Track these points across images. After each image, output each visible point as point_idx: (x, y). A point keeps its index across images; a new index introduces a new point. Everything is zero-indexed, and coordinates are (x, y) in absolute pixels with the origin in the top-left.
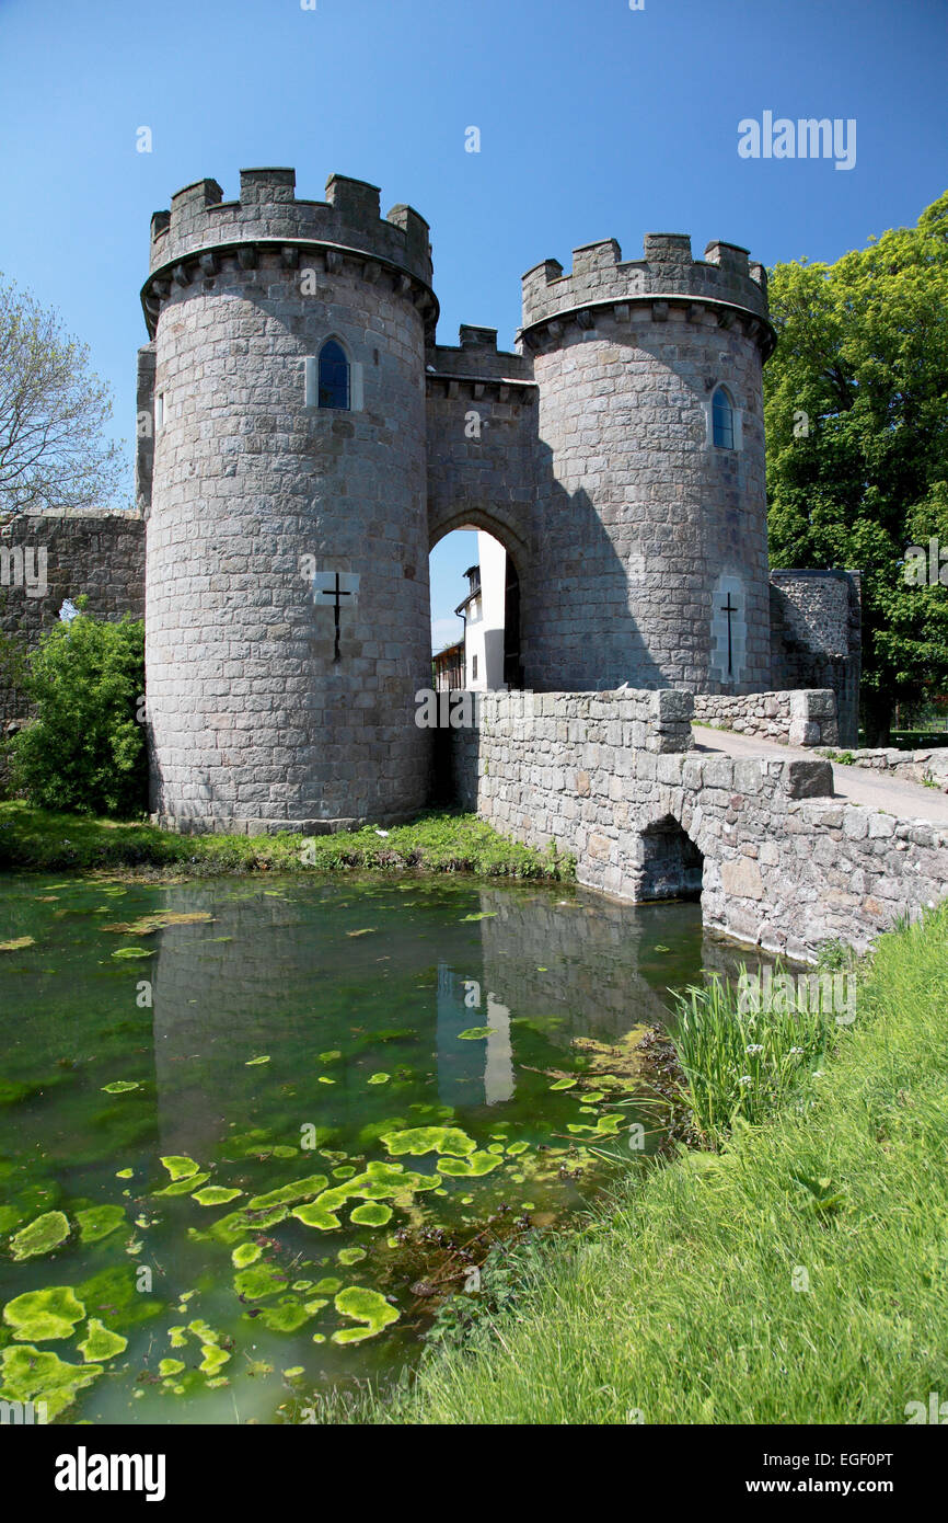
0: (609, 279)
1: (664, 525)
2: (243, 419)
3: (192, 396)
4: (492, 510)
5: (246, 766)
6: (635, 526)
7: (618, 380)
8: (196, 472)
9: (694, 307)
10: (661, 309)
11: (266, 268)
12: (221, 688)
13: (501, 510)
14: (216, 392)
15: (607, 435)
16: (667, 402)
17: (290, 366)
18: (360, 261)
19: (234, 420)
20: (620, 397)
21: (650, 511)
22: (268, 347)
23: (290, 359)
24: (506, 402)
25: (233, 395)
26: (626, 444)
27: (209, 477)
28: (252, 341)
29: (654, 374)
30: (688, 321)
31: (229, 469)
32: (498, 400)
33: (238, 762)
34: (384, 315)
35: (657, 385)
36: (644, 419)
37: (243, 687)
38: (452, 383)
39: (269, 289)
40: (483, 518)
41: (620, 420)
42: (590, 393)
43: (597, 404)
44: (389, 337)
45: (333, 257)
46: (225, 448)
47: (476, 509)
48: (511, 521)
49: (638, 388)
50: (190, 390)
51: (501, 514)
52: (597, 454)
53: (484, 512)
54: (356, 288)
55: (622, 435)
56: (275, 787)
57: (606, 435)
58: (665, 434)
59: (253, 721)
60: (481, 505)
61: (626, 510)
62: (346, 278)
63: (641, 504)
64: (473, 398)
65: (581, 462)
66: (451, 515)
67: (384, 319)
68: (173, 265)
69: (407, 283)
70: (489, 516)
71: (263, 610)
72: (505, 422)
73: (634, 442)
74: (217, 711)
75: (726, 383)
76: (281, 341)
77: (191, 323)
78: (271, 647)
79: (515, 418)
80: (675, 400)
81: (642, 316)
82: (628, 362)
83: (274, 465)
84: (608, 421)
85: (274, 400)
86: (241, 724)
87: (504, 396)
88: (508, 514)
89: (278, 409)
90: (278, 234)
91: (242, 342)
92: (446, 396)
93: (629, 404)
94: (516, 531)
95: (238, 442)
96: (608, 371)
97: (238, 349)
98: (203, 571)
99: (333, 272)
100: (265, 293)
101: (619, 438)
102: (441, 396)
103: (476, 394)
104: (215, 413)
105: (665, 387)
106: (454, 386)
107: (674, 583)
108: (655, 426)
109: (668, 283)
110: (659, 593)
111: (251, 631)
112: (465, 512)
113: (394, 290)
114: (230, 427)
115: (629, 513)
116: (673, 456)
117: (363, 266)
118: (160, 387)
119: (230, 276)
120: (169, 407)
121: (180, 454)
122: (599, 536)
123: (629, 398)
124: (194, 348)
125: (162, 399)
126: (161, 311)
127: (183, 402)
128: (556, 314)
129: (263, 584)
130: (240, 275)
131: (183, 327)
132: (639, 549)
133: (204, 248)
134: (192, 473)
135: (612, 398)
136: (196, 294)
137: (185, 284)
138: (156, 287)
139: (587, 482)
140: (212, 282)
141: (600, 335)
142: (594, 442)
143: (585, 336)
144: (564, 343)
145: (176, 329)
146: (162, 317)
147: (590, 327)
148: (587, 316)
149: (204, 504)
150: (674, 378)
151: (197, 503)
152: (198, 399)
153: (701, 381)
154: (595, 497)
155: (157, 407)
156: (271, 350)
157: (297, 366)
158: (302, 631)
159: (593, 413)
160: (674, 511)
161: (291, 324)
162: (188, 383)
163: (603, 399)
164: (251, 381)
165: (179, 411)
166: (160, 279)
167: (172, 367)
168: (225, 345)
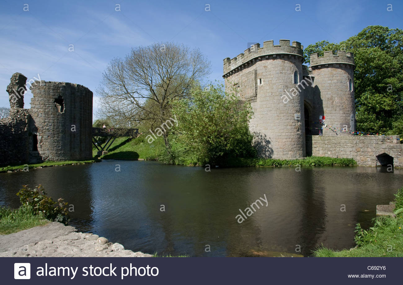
1: (342, 105)
2: (282, 86)
3: (271, 81)
5: (284, 149)
6: (337, 105)
8: (273, 95)
9: (347, 65)
10: (342, 65)
11: (285, 59)
12: (280, 134)
13: (308, 101)
14: (276, 80)
15: (331, 88)
16: (342, 82)
20: (334, 81)
21: (340, 102)
25: (280, 81)
26: (335, 90)
27: (276, 96)
28: (283, 71)
31: (280, 95)
33: (283, 148)
35: (340, 79)
36: (338, 85)
37: (284, 134)
39: (286, 62)
41: (334, 85)
42: (328, 80)
43: (329, 82)
45: (296, 57)
46: (279, 91)
50: (270, 79)
52: (329, 91)
55: (334, 88)
56: (290, 152)
58: (342, 88)
59: (286, 141)
61: (335, 102)
63: (338, 101)
68: (267, 55)
71: (287, 120)
73: (337, 89)
74: (279, 139)
75: (351, 78)
76: (288, 71)
77: (269, 67)
78: (289, 127)
81: (338, 66)
84: (332, 85)
85: (288, 82)
86: (284, 141)
89: (288, 84)
90: (288, 52)
91: (282, 71)
95: (281, 90)
97: (281, 73)
98: (275, 113)
104: (277, 84)
107: (344, 115)
108: (340, 87)
110: (342, 117)
111: (285, 124)
114: (280, 87)
116: (343, 92)
118: (260, 77)
119: (278, 59)
120: (264, 82)
121: (268, 91)
122: (330, 107)
123: (335, 81)
124: (271, 71)
125: (261, 80)
126: (257, 62)
127: (268, 81)
128: (320, 64)
129: (287, 116)
130: (280, 59)
131: (267, 67)
132: (338, 109)
133: (274, 54)
134: (272, 95)
135: (332, 81)
136: (271, 61)
137: (267, 59)
138: (259, 58)
139: (327, 96)
140: (274, 60)
141: (329, 69)
142: (329, 89)
143: (326, 69)
144: (321, 69)
145: (265, 67)
146: (259, 63)
147: (327, 67)
148: (327, 65)
149: (275, 101)
150: (343, 78)
151: (273, 100)
152: (273, 81)
153: (347, 78)
154: (329, 99)
155: (259, 81)
156: (287, 73)
157: (291, 76)
158: (294, 124)
159: (329, 83)
160: (344, 102)
161: (290, 68)
162: (270, 78)
163: (330, 81)
164: (283, 79)
165: (267, 83)
166: (261, 57)
167: (264, 74)
168: (278, 72)
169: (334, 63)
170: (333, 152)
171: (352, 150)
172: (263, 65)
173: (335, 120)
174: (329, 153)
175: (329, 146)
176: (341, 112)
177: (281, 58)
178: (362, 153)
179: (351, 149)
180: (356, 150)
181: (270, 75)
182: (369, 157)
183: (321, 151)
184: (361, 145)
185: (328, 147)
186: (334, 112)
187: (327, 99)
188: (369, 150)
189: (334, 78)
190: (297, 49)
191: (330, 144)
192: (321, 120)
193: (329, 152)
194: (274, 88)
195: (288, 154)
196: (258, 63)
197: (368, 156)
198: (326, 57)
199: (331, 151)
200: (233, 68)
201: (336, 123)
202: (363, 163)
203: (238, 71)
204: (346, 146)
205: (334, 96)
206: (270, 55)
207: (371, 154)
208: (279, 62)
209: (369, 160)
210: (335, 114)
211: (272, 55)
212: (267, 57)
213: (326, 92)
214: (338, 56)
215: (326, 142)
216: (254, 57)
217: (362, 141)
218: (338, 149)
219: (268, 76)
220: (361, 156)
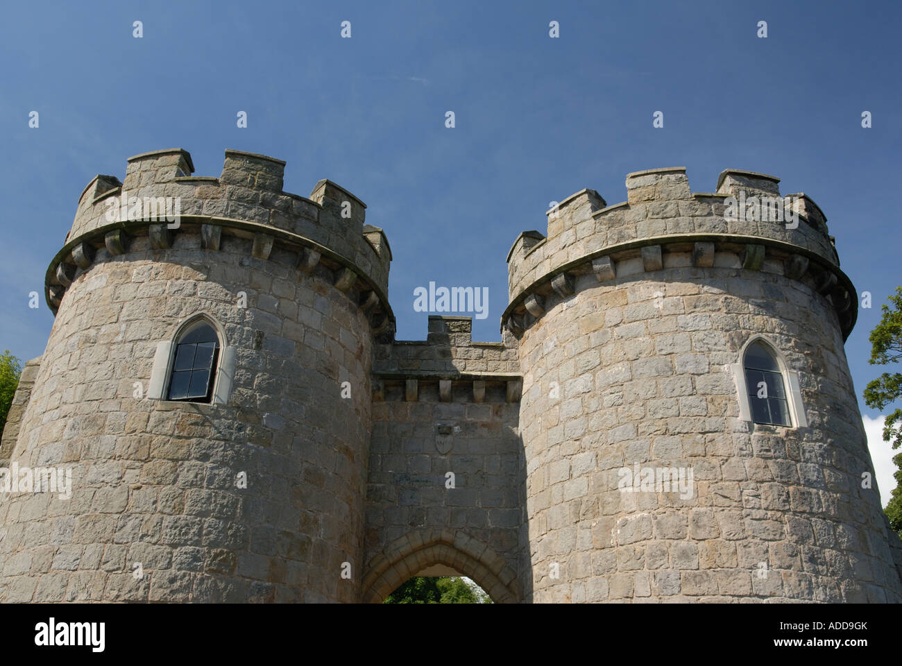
0: (586, 233)
1: (683, 543)
2: (70, 422)
4: (462, 541)
6: (638, 547)
7: (604, 350)
9: (698, 246)
11: (137, 251)
13: (473, 541)
15: (594, 423)
16: (672, 369)
17: (138, 354)
18: (247, 234)
19: (61, 423)
20: (609, 371)
21: (659, 523)
22: (117, 334)
23: (141, 344)
24: (485, 400)
25: (68, 394)
26: (619, 433)
29: (651, 335)
30: (695, 265)
32: (472, 399)
34: (278, 293)
35: (657, 349)
36: (642, 394)
38: (409, 382)
39: (135, 271)
40: (452, 554)
41: (608, 399)
42: (572, 371)
43: (581, 384)
44: (283, 317)
47: (440, 542)
48: (489, 556)
49: (631, 356)
51: (475, 547)
52: (582, 450)
53: (451, 545)
54: (241, 264)
55: (613, 420)
57: (592, 423)
58: (673, 411)
60: (446, 536)
62: (229, 254)
63: (646, 514)
64: (441, 400)
65: (565, 463)
66: (405, 549)
67: (279, 298)
69: (313, 258)
70: (460, 551)
72: (484, 425)
73: (630, 426)
75: (763, 336)
79: (497, 419)
80: (684, 364)
82: (617, 325)
83: (91, 477)
85: (109, 395)
87: (479, 393)
88: (484, 546)
89: (112, 405)
92: (404, 399)
93: (620, 378)
94: (496, 570)
96: (592, 340)
97: (87, 341)
99: (211, 247)
100: (129, 276)
101: (609, 423)
102: (399, 400)
103: (442, 392)
105: (669, 350)
106: (412, 385)
108: (659, 402)
109: (660, 224)
112: (424, 547)
113: (297, 267)
114: (55, 432)
115: (629, 529)
116: (688, 440)
117: (251, 241)
123: (620, 371)
135: (600, 374)
141: (581, 300)
142: (579, 433)
143: (565, 305)
147: (570, 291)
148: (562, 280)
150: (680, 337)
153: (722, 338)
154: (584, 509)
156: (120, 338)
157: (147, 352)
159: (577, 395)
160: (696, 522)
163: (588, 376)
164: (90, 376)
187: (568, 510)
189: (609, 349)
190: (229, 188)
198: (559, 234)
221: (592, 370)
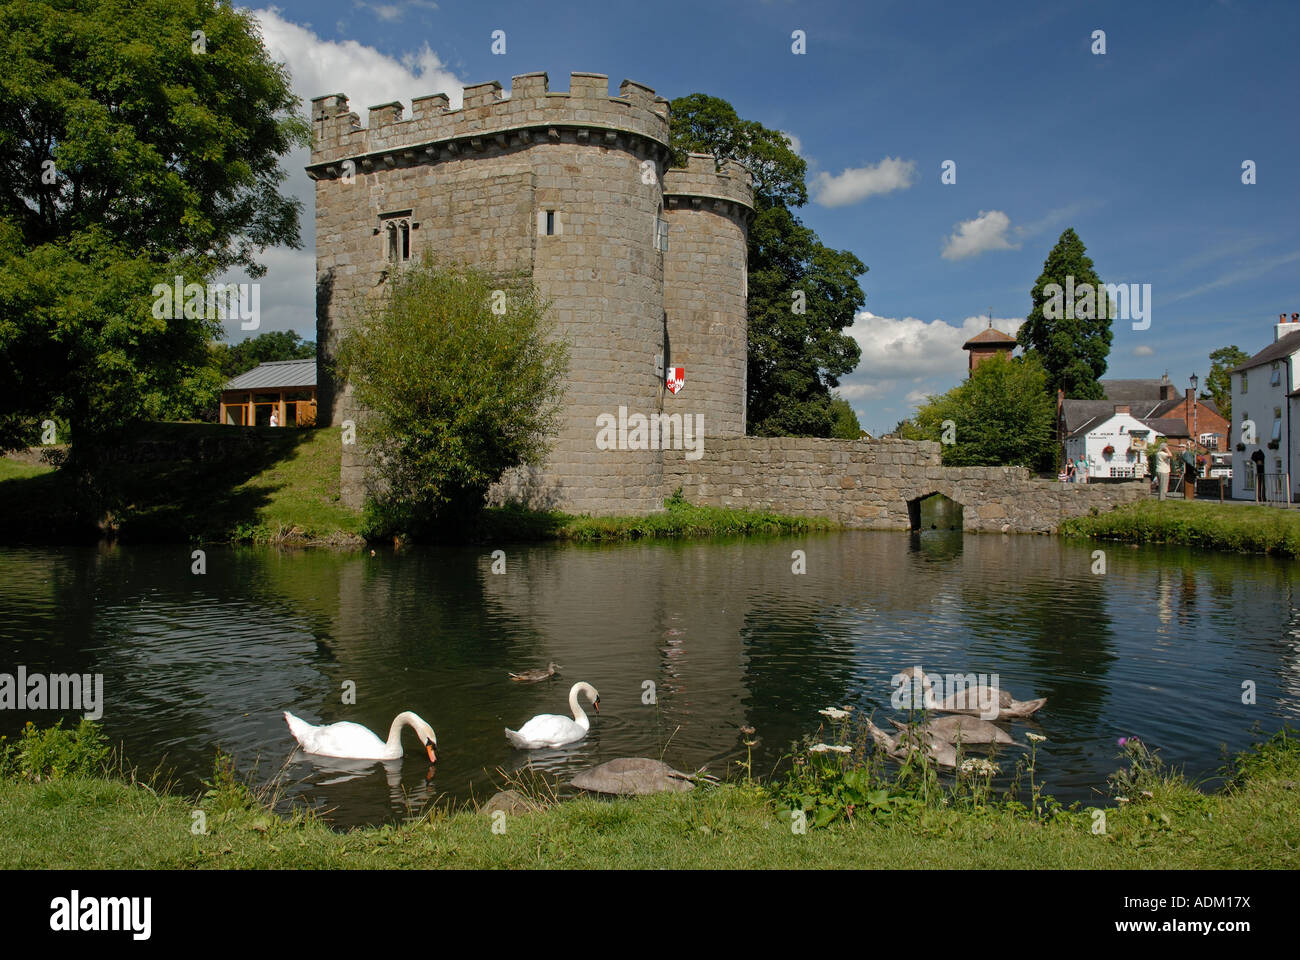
0: (711, 183)
2: (629, 249)
3: (593, 224)
5: (629, 476)
8: (599, 277)
14: (611, 227)
19: (624, 248)
20: (713, 257)
21: (726, 329)
23: (648, 215)
25: (623, 231)
27: (608, 283)
28: (633, 198)
29: (728, 246)
30: (740, 216)
31: (621, 281)
33: (626, 472)
41: (713, 271)
42: (695, 249)
43: (701, 258)
46: (618, 266)
49: (722, 254)
50: (590, 219)
52: (699, 289)
55: (713, 281)
56: (643, 489)
57: (704, 278)
61: (715, 326)
68: (584, 128)
71: (637, 375)
73: (719, 286)
76: (644, 202)
77: (588, 172)
78: (641, 400)
81: (724, 209)
82: (717, 236)
83: (643, 284)
84: (706, 270)
85: (643, 240)
91: (628, 197)
93: (717, 263)
95: (627, 265)
96: (707, 239)
97: (626, 202)
98: (604, 345)
104: (611, 240)
110: (729, 379)
114: (621, 252)
118: (550, 204)
119: (620, 149)
120: (565, 224)
121: (582, 261)
122: (700, 340)
124: (591, 190)
125: (550, 214)
126: (536, 144)
127: (583, 225)
128: (677, 193)
129: (638, 359)
130: (626, 151)
131: (579, 171)
132: (720, 352)
133: (613, 127)
134: (594, 277)
135: (709, 257)
136: (592, 152)
137: (582, 142)
138: (553, 133)
139: (692, 305)
140: (607, 149)
141: (702, 215)
143: (692, 212)
144: (675, 211)
145: (570, 169)
146: (542, 150)
147: (697, 208)
148: (699, 201)
149: (605, 301)
150: (734, 250)
151: (600, 300)
152: (599, 227)
153: (744, 255)
154: (697, 315)
155: (542, 217)
156: (641, 207)
157: (651, 220)
158: (652, 391)
159: (698, 263)
160: (734, 331)
161: (648, 192)
162: (588, 213)
163: (703, 255)
164: (632, 225)
165: (579, 230)
166: (559, 128)
167: (567, 196)
168: (618, 196)
169: (718, 199)
170: (752, 489)
171: (823, 483)
172: (564, 162)
173: (711, 386)
174: (738, 492)
175: (737, 471)
176: (727, 361)
177: (627, 149)
178: (862, 494)
179: (821, 481)
180: (840, 484)
181: (590, 202)
182: (886, 503)
183: (703, 487)
184: (856, 469)
185: (734, 473)
186: (710, 359)
187: (691, 315)
188: (887, 483)
189: (714, 246)
190: (667, 127)
191: (739, 465)
192: (672, 382)
193: (735, 490)
194: (604, 253)
195: (635, 494)
196: (539, 147)
197: (881, 502)
198: (696, 173)
199: (745, 486)
200: (381, 143)
201: (714, 396)
202: (865, 522)
203: (412, 163)
204: (801, 471)
205: (711, 305)
206: (596, 128)
207: (890, 494)
208: (619, 158)
209: (886, 513)
210: (712, 365)
211: (602, 132)
212: (586, 134)
213: (689, 292)
214: (729, 178)
215: (725, 456)
216: (527, 120)
217: (861, 458)
218: (773, 480)
219: (584, 207)
220: (856, 503)
221: (706, 253)
